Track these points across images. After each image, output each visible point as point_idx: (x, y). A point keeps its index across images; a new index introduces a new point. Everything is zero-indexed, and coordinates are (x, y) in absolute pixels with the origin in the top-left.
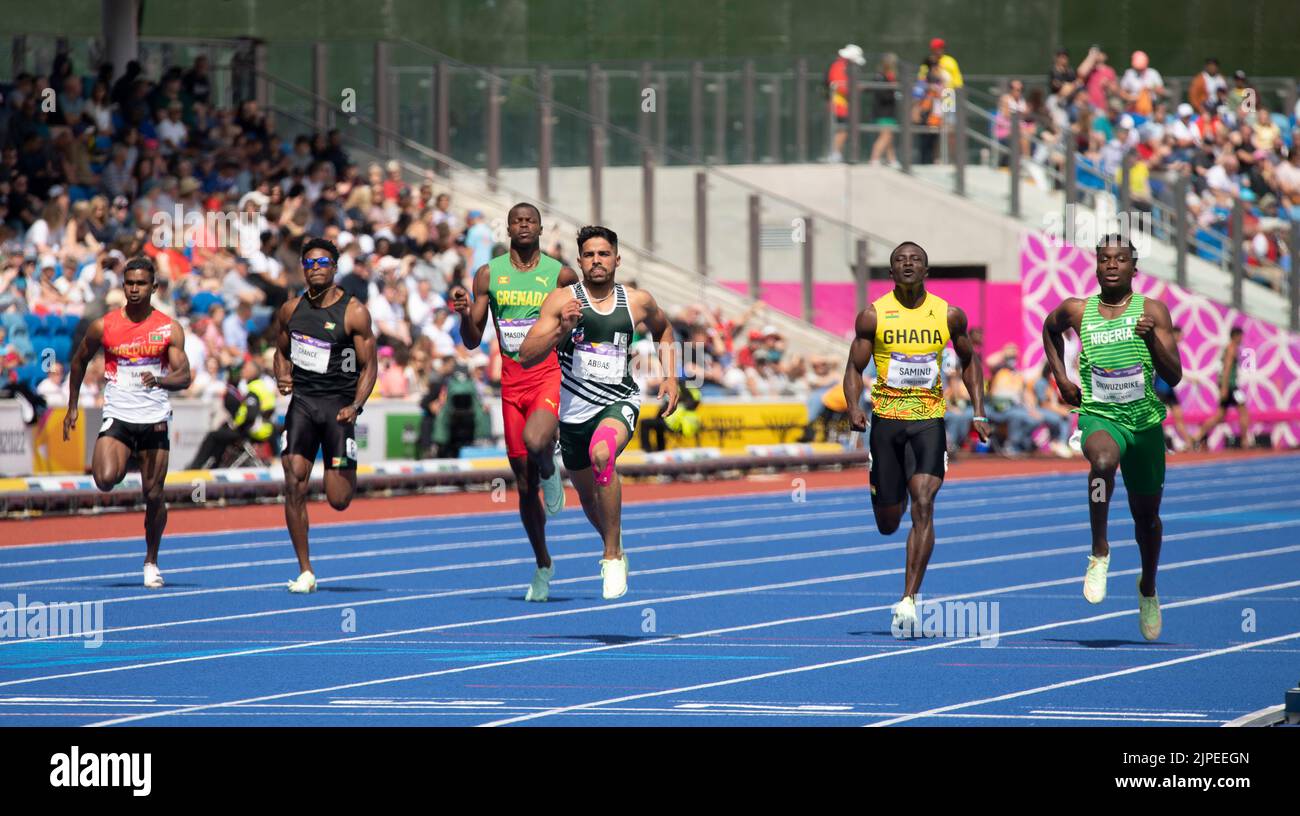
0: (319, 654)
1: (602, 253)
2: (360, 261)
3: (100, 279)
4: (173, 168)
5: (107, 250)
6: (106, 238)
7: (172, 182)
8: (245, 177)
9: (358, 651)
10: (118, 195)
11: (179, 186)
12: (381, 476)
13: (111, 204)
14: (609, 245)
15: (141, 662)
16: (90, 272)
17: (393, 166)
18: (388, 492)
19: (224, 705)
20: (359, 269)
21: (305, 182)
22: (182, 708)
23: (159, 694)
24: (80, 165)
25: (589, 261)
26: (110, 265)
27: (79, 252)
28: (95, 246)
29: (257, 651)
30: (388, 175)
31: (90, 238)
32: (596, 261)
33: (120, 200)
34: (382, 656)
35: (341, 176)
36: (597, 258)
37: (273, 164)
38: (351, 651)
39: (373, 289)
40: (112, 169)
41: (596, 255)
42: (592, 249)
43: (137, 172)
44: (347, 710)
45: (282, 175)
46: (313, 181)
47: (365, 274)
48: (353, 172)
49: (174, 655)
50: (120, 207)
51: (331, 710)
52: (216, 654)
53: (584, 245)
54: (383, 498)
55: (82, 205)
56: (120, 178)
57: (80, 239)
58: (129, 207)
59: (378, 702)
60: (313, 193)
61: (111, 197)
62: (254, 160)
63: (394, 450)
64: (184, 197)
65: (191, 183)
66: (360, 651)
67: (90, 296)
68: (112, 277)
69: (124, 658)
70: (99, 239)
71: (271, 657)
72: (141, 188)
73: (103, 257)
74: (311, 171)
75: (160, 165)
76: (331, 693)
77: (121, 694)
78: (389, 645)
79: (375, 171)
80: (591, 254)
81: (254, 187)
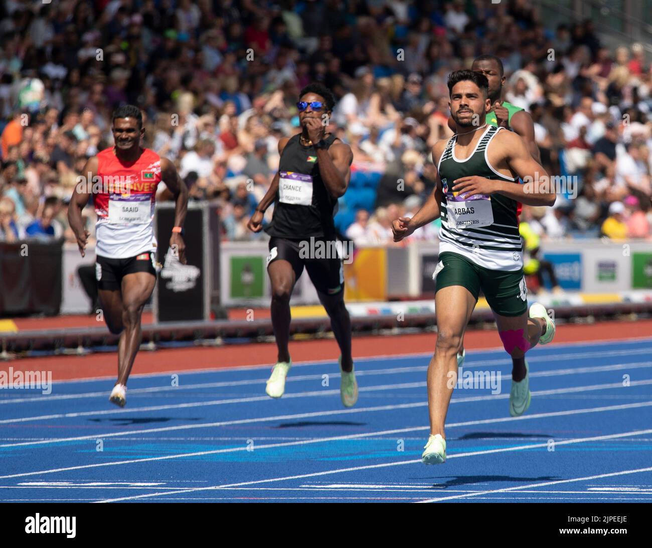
0: (578, 449)
1: (469, 96)
2: (610, 127)
3: (398, 142)
4: (458, 52)
5: (404, 118)
6: (402, 106)
7: (457, 62)
8: (516, 58)
9: (609, 447)
10: (412, 73)
12: (627, 304)
13: (406, 80)
14: (477, 88)
16: (390, 136)
17: (637, 48)
18: (634, 317)
19: (501, 491)
20: (610, 132)
21: (566, 61)
22: (467, 493)
24: (380, 49)
25: (456, 104)
26: (406, 130)
27: (381, 120)
28: (393, 115)
29: (528, 447)
30: (633, 56)
31: (390, 110)
32: (463, 103)
33: (415, 77)
34: (629, 452)
35: (594, 59)
36: (464, 101)
37: (539, 47)
38: (604, 447)
39: (620, 150)
41: (464, 97)
42: (461, 91)
43: (428, 55)
44: (602, 495)
46: (572, 60)
47: (612, 136)
48: (605, 54)
50: (414, 83)
51: (588, 495)
52: (495, 449)
53: (453, 87)
54: (630, 322)
55: (384, 82)
56: (414, 59)
57: (382, 110)
58: (422, 83)
59: (626, 489)
60: (572, 70)
61: (407, 75)
62: (525, 44)
67: (391, 156)
68: (407, 140)
70: (398, 108)
72: (431, 67)
73: (401, 123)
74: (570, 53)
75: (447, 49)
76: (589, 482)
78: (635, 443)
79: (622, 52)
81: (523, 66)
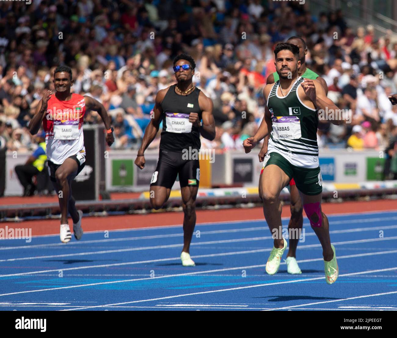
1: (288, 59)
2: (353, 78)
3: (219, 88)
4: (256, 29)
5: (222, 72)
6: (221, 65)
7: (256, 37)
8: (293, 33)
9: (352, 281)
10: (228, 43)
11: (259, 39)
12: (364, 190)
13: (224, 48)
15: (241, 286)
16: (214, 83)
17: (370, 28)
18: (367, 198)
20: (352, 81)
21: (325, 36)
23: (250, 303)
24: (208, 29)
25: (280, 64)
26: (223, 80)
27: (208, 74)
28: (216, 70)
29: (300, 280)
30: (367, 33)
31: (214, 66)
32: (284, 64)
33: (229, 46)
34: (365, 283)
35: (343, 34)
37: (308, 27)
38: (348, 280)
39: (359, 92)
40: (225, 30)
41: (284, 60)
42: (282, 56)
43: (237, 32)
45: (313, 32)
47: (354, 83)
48: (350, 31)
49: (258, 282)
50: (229, 50)
52: (280, 282)
53: (278, 54)
54: (365, 201)
55: (210, 49)
56: (229, 34)
57: (209, 67)
58: (234, 50)
59: (363, 307)
60: (329, 42)
61: (223, 44)
62: (299, 25)
63: (371, 176)
64: (261, 44)
65: (266, 37)
66: (354, 281)
67: (214, 96)
68: (224, 86)
69: (232, 284)
70: (218, 66)
71: (307, 284)
72: (240, 40)
73: (220, 76)
74: (328, 31)
75: (249, 28)
76: (339, 302)
77: (230, 302)
78: (369, 278)
79: (361, 31)
80: (282, 60)
